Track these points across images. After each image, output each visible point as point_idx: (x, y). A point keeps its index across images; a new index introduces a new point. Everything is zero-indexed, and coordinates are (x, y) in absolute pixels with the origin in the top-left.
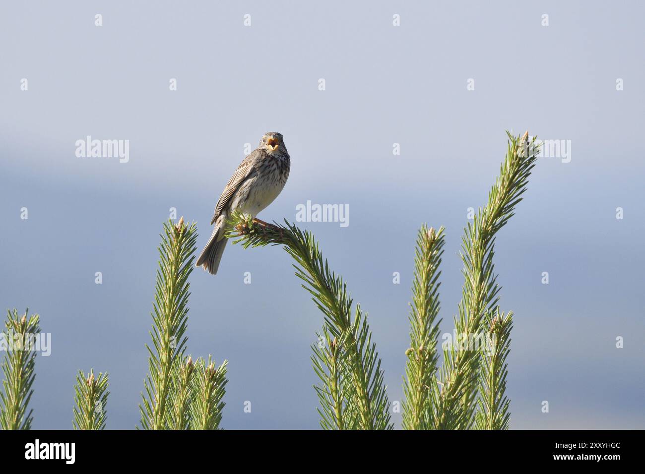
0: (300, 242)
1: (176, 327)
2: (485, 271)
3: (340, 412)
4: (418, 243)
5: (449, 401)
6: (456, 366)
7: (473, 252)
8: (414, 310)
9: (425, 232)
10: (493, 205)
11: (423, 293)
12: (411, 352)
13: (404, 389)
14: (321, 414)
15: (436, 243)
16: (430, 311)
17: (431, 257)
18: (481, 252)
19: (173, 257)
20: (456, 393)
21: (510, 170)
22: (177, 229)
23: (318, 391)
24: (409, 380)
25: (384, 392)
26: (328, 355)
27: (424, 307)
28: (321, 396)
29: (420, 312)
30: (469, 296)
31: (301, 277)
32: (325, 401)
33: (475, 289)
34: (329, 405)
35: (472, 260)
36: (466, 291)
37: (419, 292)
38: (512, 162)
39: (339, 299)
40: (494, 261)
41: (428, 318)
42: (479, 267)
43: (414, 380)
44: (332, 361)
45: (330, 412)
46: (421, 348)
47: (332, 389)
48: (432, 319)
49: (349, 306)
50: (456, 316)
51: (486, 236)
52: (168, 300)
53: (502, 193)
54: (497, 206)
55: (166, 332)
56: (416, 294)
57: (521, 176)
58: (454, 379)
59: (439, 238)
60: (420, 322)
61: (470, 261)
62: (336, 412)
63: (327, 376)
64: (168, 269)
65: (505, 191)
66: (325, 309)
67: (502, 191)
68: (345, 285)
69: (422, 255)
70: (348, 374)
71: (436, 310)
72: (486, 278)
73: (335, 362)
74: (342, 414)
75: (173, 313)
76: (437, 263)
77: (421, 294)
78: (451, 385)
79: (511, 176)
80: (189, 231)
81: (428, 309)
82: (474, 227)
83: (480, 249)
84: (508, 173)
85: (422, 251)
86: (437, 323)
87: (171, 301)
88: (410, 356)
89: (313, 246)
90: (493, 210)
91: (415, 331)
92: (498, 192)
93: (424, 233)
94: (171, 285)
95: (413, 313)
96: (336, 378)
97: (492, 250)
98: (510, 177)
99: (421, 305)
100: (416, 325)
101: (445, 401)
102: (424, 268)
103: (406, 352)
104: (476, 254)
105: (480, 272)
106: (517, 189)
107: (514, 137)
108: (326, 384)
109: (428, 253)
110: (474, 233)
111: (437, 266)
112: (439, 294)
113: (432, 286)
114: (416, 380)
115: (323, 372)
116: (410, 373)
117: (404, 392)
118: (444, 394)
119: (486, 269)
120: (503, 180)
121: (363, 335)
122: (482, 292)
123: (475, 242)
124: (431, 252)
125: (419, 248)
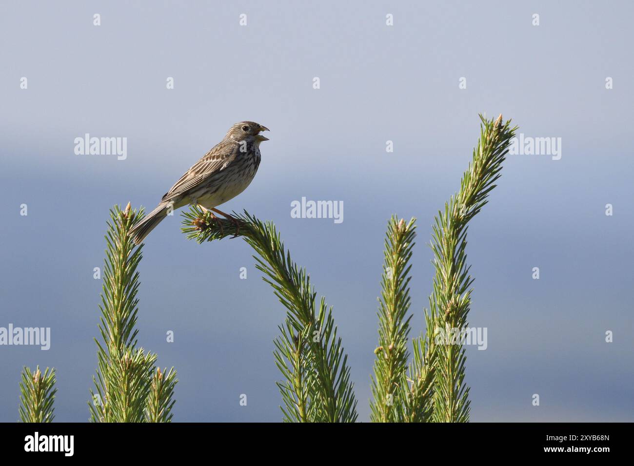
0: (260, 233)
1: (126, 319)
2: (457, 261)
3: (304, 410)
4: (388, 236)
5: (419, 399)
6: (426, 362)
7: (445, 242)
8: (383, 306)
9: (395, 223)
10: (465, 192)
11: (393, 287)
12: (380, 350)
13: (372, 389)
14: (285, 413)
15: (406, 236)
16: (400, 306)
17: (401, 250)
18: (452, 242)
19: (121, 245)
20: (427, 390)
21: (483, 155)
22: (124, 216)
23: (281, 388)
24: (378, 380)
25: (350, 389)
26: (291, 350)
27: (393, 302)
28: (284, 393)
29: (389, 308)
30: (440, 288)
31: (261, 269)
32: (288, 399)
33: (446, 281)
34: (293, 403)
35: (443, 250)
36: (437, 283)
37: (388, 287)
38: (485, 147)
39: (302, 293)
40: (466, 251)
41: (397, 314)
42: (451, 257)
43: (383, 380)
44: (296, 356)
45: (294, 410)
46: (391, 347)
47: (295, 386)
48: (402, 314)
49: (312, 300)
50: (427, 310)
51: (458, 225)
52: (116, 290)
53: (474, 180)
54: (470, 193)
55: (115, 324)
56: (385, 289)
57: (495, 161)
58: (424, 376)
59: (410, 230)
60: (390, 318)
61: (441, 251)
62: (300, 410)
63: (290, 372)
64: (115, 258)
65: (477, 177)
66: (287, 303)
67: (474, 177)
68: (308, 278)
69: (391, 248)
70: (312, 370)
71: (407, 306)
72: (458, 269)
73: (299, 357)
74: (307, 412)
75: (122, 304)
76: (407, 256)
77: (390, 289)
78: (421, 382)
79: (484, 161)
80: (137, 217)
81: (398, 305)
82: (445, 215)
83: (451, 239)
84: (481, 159)
85: (392, 244)
86: (407, 320)
87: (119, 292)
88: (379, 355)
89: (274, 237)
90: (465, 197)
91: (384, 327)
92: (470, 178)
93: (394, 225)
94: (120, 274)
95: (382, 308)
96: (300, 374)
97: (464, 239)
98: (483, 163)
99: (391, 300)
100: (385, 321)
101: (415, 399)
102: (394, 261)
103: (375, 351)
104: (448, 243)
105: (452, 263)
106: (491, 176)
107: (488, 121)
108: (290, 380)
109: (398, 246)
110: (446, 222)
111: (407, 260)
112: (409, 289)
113: (402, 281)
114: (385, 380)
115: (287, 368)
116: (379, 373)
117: (372, 392)
118: (414, 391)
119: (458, 260)
120: (476, 166)
121: (328, 330)
122: (454, 283)
123: (447, 231)
124: (401, 245)
125: (389, 240)
